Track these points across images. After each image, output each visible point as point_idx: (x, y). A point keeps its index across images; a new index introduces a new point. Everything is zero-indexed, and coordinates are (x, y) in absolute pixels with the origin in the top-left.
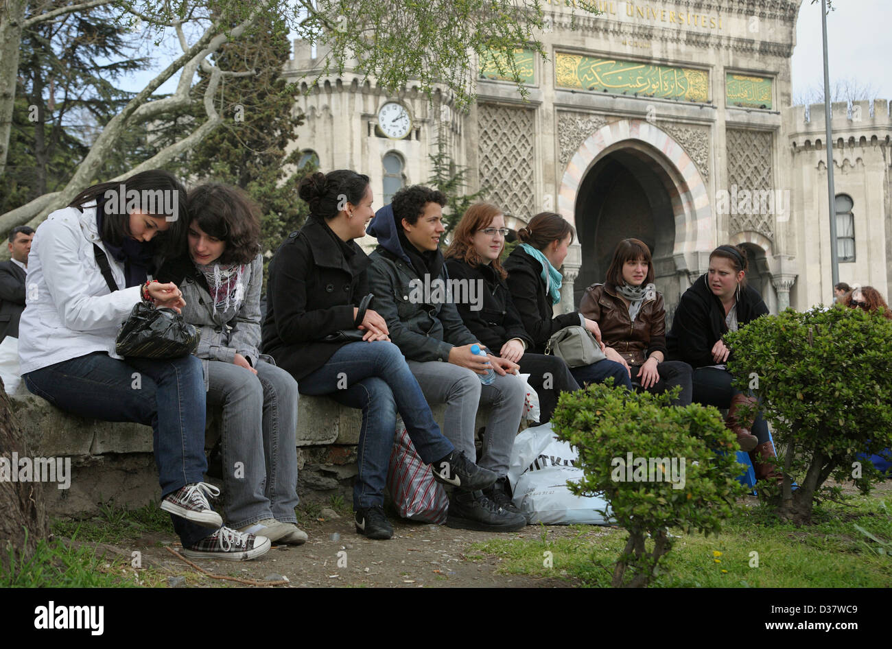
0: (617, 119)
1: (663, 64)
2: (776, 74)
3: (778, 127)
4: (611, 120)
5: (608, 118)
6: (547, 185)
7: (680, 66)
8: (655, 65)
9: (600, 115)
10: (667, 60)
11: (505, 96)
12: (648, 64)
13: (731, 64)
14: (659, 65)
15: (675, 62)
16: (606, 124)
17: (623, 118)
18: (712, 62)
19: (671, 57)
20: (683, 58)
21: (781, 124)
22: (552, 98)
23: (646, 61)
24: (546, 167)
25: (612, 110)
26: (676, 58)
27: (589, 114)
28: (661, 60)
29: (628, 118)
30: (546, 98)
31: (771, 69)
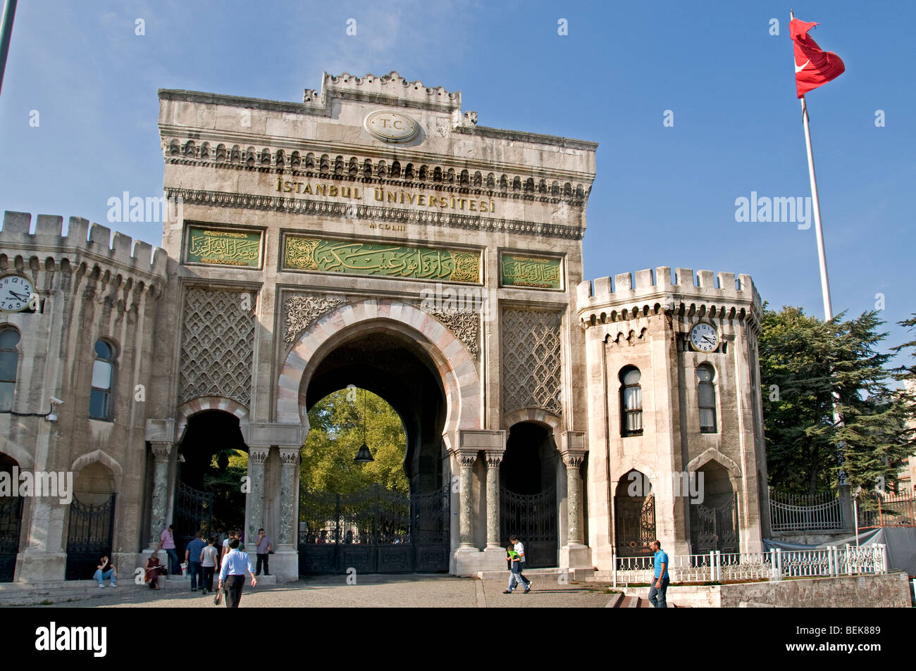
0: (361, 299)
1: (422, 246)
2: (563, 255)
3: (566, 305)
4: (354, 300)
5: (348, 298)
6: (262, 364)
7: (444, 248)
8: (413, 247)
9: (339, 295)
10: (427, 242)
11: (217, 277)
12: (403, 246)
13: (507, 245)
14: (418, 247)
15: (436, 243)
16: (347, 304)
17: (369, 298)
18: (482, 243)
19: (432, 238)
20: (447, 240)
21: (568, 302)
22: (276, 278)
23: (402, 244)
24: (263, 345)
25: (353, 290)
26: (438, 239)
27: (324, 295)
28: (419, 241)
29: (376, 298)
30: (267, 278)
31: (557, 250)
